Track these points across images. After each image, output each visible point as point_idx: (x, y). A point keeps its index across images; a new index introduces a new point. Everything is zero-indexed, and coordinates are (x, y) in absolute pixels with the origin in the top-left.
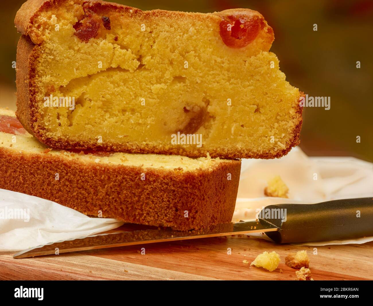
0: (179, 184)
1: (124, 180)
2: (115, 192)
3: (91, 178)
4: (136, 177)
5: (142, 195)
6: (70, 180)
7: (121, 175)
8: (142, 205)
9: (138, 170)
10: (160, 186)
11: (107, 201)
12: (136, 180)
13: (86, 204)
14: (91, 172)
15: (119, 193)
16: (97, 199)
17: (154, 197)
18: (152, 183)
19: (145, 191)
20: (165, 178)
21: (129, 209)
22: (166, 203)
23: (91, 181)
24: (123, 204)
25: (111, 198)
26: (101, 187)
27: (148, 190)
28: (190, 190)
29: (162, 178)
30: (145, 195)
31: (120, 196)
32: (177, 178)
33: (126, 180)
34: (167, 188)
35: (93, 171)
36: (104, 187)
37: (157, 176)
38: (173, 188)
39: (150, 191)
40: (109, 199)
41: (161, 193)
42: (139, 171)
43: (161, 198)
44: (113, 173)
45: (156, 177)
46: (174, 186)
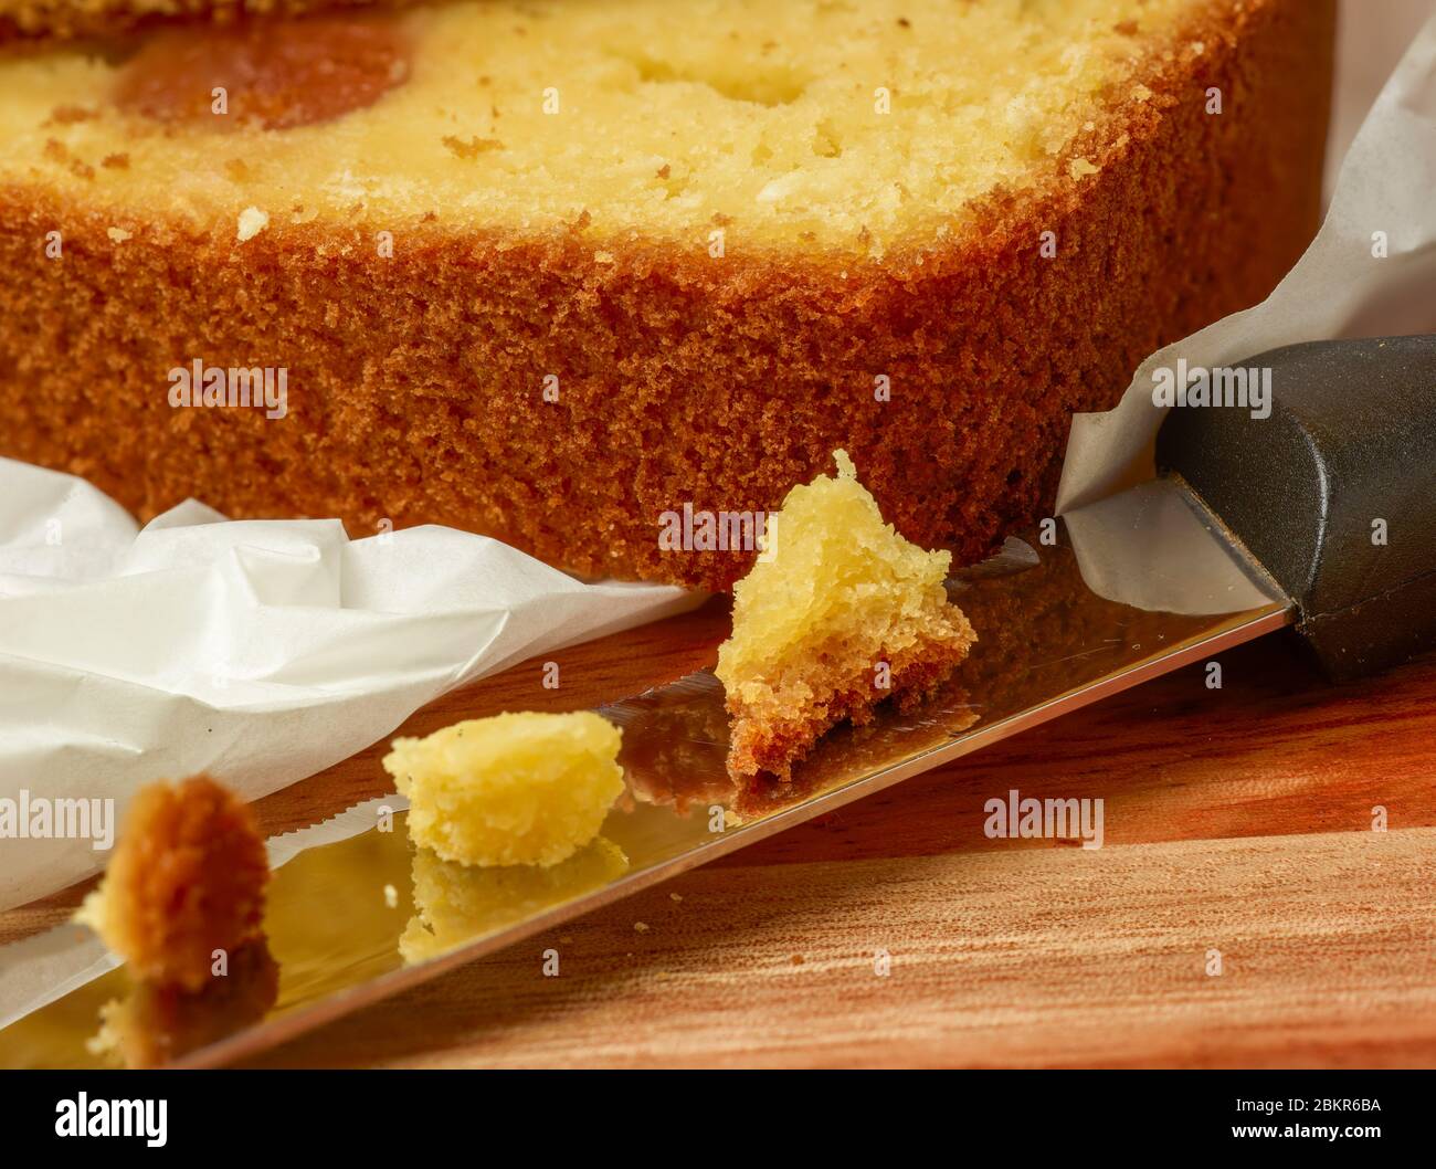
0: (848, 344)
1: (475, 331)
2: (432, 402)
3: (262, 325)
4: (551, 310)
5: (612, 415)
6: (125, 339)
7: (449, 296)
8: (626, 477)
9: (554, 265)
10: (722, 361)
11: (398, 462)
12: (555, 330)
13: (271, 481)
14: (248, 288)
15: (459, 411)
16: (328, 449)
17: (698, 428)
18: (665, 341)
19: (627, 390)
20: (748, 308)
21: (552, 503)
22: (779, 468)
23: (267, 342)
24: (506, 471)
25: (414, 437)
26: (337, 375)
27: (643, 384)
28: (935, 375)
29: (727, 309)
30: (631, 416)
31: (471, 424)
32: (826, 303)
33: (489, 331)
34: (769, 373)
35: (259, 280)
36: (351, 378)
37: (687, 295)
38: (810, 374)
39: (660, 394)
40: (404, 449)
41: (738, 406)
42: (564, 267)
43: (745, 437)
44: (391, 285)
45: (681, 301)
46: (815, 361)
